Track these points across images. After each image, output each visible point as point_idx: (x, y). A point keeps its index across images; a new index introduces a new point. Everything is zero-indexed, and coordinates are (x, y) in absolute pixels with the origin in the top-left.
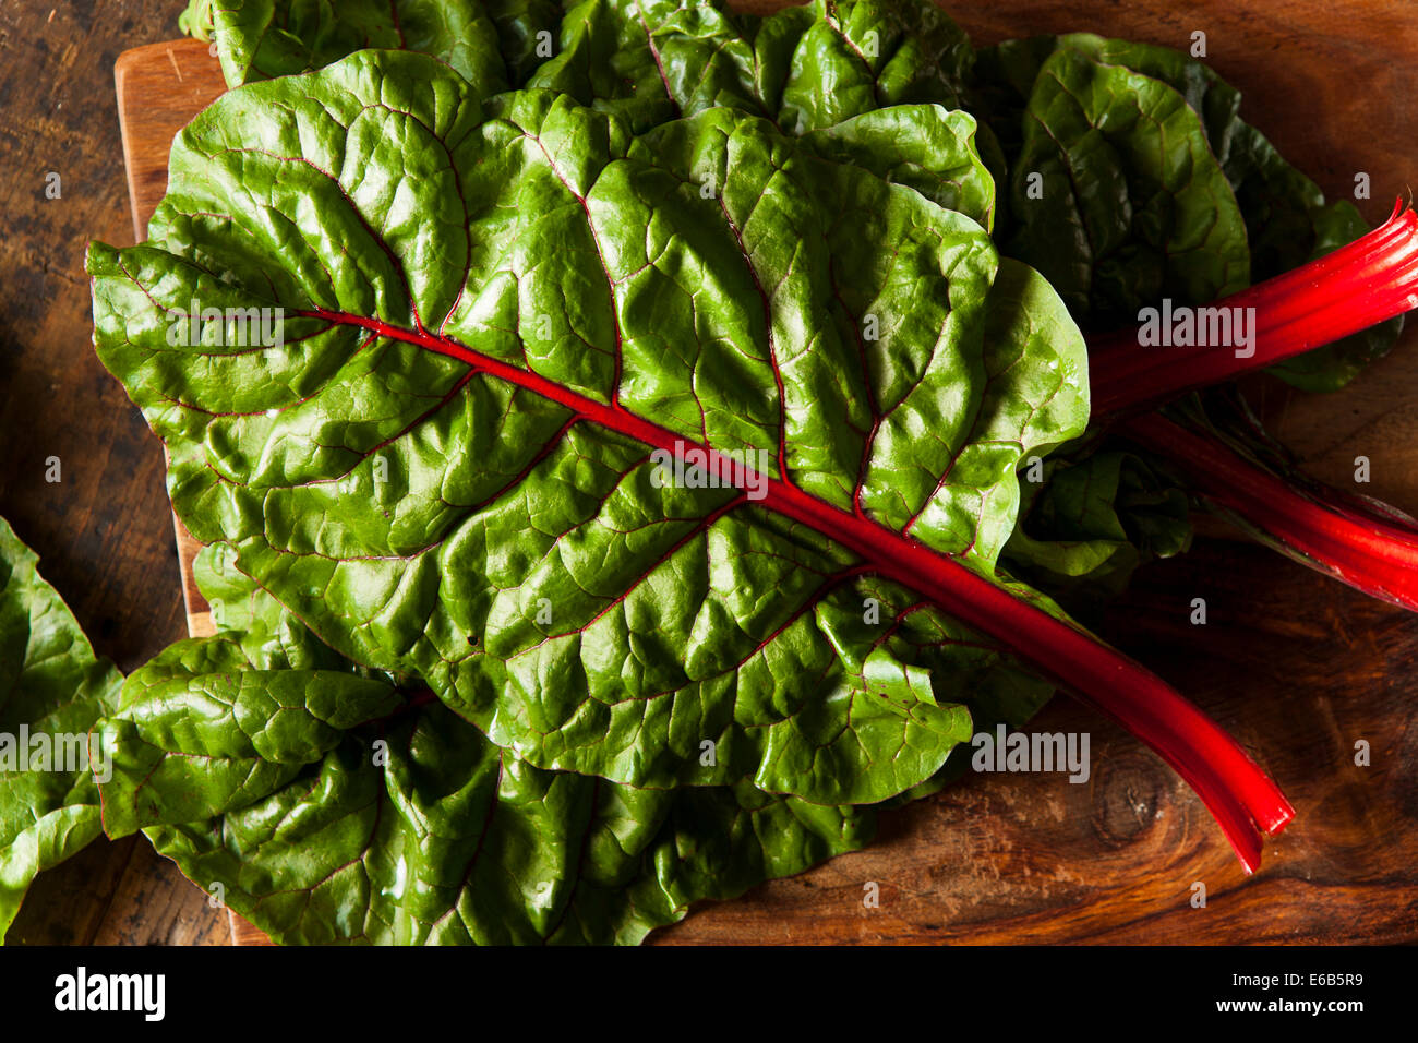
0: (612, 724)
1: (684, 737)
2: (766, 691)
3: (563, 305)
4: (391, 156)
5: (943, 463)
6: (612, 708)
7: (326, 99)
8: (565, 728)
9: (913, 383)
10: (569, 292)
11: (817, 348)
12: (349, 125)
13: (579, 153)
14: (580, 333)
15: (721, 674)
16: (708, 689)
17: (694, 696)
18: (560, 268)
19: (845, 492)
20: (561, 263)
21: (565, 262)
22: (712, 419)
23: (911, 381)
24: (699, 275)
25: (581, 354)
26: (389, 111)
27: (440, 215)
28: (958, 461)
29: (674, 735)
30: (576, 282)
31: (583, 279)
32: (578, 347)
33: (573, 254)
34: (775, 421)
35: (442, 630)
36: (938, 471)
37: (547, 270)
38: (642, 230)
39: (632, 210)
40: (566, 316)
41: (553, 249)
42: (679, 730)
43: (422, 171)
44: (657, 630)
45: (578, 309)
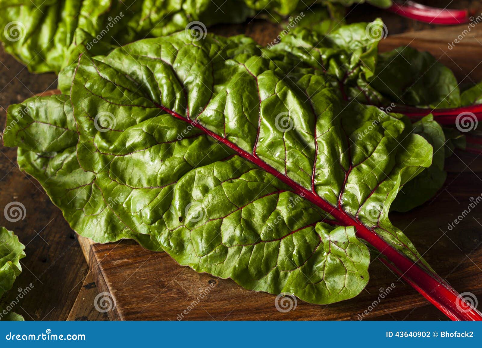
0: (228, 256)
1: (255, 265)
2: (291, 249)
3: (242, 102)
4: (192, 57)
5: (374, 185)
6: (229, 249)
7: (173, 42)
8: (209, 255)
9: (366, 157)
10: (245, 99)
11: (332, 131)
12: (179, 50)
13: (257, 65)
14: (246, 115)
15: (274, 240)
16: (268, 246)
17: (262, 247)
18: (243, 90)
19: (335, 195)
20: (244, 90)
21: (245, 90)
22: (289, 153)
23: (366, 155)
24: (293, 101)
25: (245, 123)
26: (194, 46)
27: (205, 76)
28: (380, 185)
29: (251, 263)
30: (248, 97)
31: (251, 96)
32: (244, 120)
33: (249, 89)
34: (312, 157)
35: (170, 217)
36: (372, 187)
37: (238, 90)
38: (275, 84)
39: (273, 78)
40: (242, 106)
41: (242, 85)
42: (254, 260)
43: (202, 63)
44: (252, 220)
45: (247, 105)
